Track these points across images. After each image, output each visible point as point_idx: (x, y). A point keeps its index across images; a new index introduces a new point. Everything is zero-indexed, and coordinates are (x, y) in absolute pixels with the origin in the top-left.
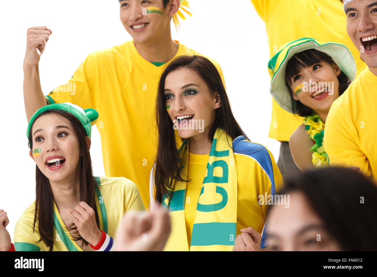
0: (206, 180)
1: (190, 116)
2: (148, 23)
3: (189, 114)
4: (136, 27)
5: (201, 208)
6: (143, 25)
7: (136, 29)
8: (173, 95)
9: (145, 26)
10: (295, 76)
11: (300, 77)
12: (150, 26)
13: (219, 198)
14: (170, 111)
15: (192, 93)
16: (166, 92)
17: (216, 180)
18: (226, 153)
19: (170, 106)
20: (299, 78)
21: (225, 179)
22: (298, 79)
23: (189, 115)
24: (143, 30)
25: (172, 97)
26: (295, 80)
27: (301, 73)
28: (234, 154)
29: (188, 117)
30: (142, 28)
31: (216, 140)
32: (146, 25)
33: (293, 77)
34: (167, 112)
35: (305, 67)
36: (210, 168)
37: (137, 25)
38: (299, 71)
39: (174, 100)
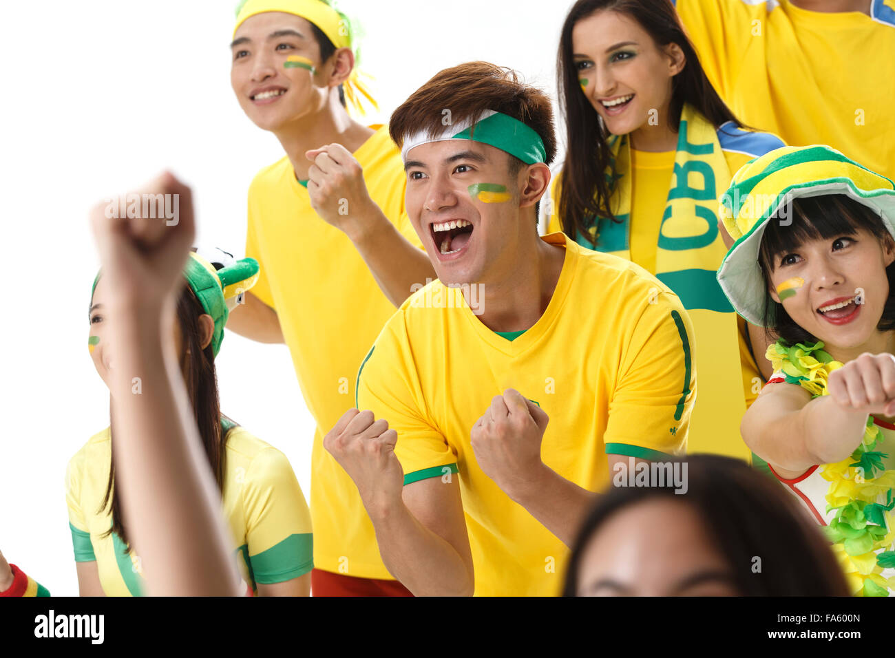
0: (673, 195)
1: (628, 98)
2: (286, 90)
3: (625, 94)
4: (260, 96)
5: (667, 243)
6: (276, 93)
7: (261, 100)
8: (593, 63)
9: (280, 94)
10: (785, 253)
11: (797, 259)
12: (288, 96)
13: (702, 227)
14: (586, 89)
15: (625, 56)
16: (578, 60)
17: (695, 194)
18: (709, 149)
19: (586, 81)
20: (794, 262)
21: (710, 193)
22: (790, 263)
23: (625, 96)
24: (274, 100)
25: (589, 65)
26: (783, 264)
27: (801, 250)
28: (723, 152)
29: (623, 100)
30: (272, 97)
31: (686, 123)
32: (282, 93)
33: (781, 256)
34: (581, 91)
35: (813, 236)
36: (682, 172)
37: (264, 91)
38: (797, 245)
39: (595, 70)
